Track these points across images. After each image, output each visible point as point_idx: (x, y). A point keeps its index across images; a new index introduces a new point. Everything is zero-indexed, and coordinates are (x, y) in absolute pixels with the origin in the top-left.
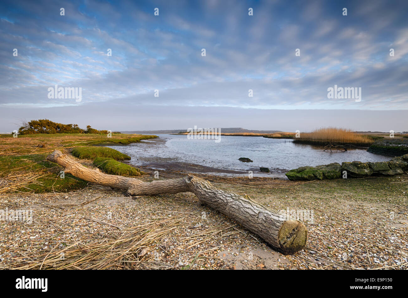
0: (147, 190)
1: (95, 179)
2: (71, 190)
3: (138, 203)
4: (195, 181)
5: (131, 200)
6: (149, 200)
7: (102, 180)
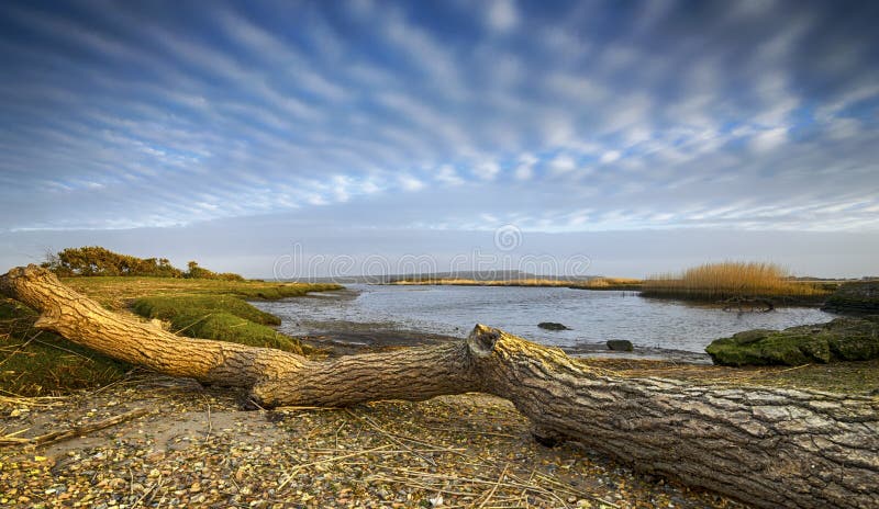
0: (321, 386)
1: (142, 353)
2: (56, 389)
3: (287, 436)
4: (512, 349)
5: (260, 424)
6: (328, 422)
7: (165, 355)
